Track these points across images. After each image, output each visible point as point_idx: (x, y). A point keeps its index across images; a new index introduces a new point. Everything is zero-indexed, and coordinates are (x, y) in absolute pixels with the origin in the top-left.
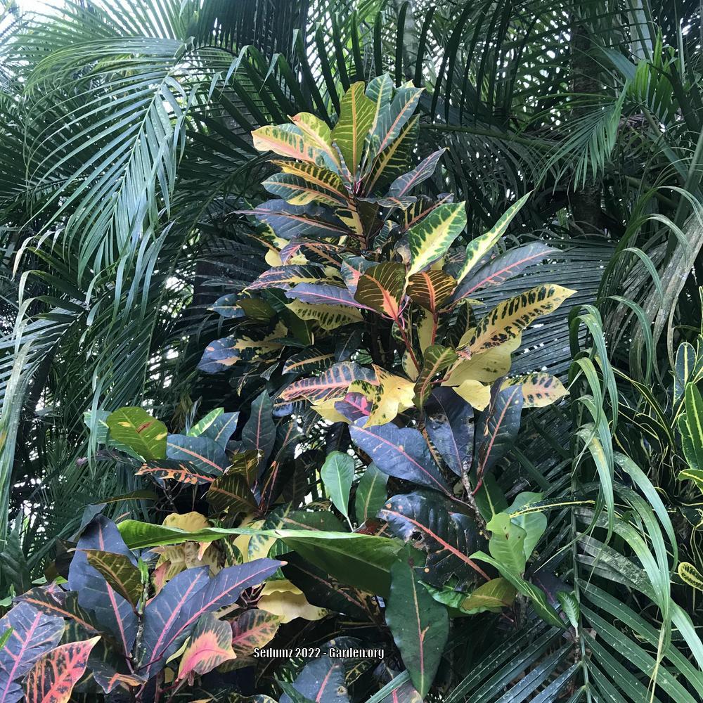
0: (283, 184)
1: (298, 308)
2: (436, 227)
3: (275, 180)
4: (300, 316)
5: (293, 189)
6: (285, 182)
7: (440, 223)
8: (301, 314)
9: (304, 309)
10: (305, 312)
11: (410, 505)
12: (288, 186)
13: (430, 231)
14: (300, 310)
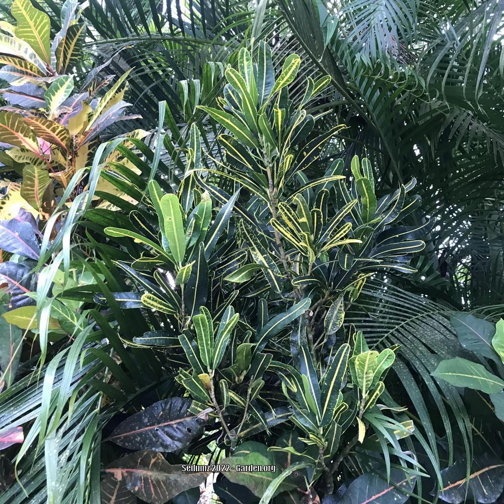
0: (9, 72)
1: (15, 155)
2: (57, 91)
3: (5, 70)
4: (16, 160)
5: (16, 75)
6: (11, 71)
7: (59, 89)
8: (17, 158)
9: (19, 155)
10: (20, 157)
11: (6, 267)
12: (13, 73)
13: (54, 95)
14: (16, 156)
